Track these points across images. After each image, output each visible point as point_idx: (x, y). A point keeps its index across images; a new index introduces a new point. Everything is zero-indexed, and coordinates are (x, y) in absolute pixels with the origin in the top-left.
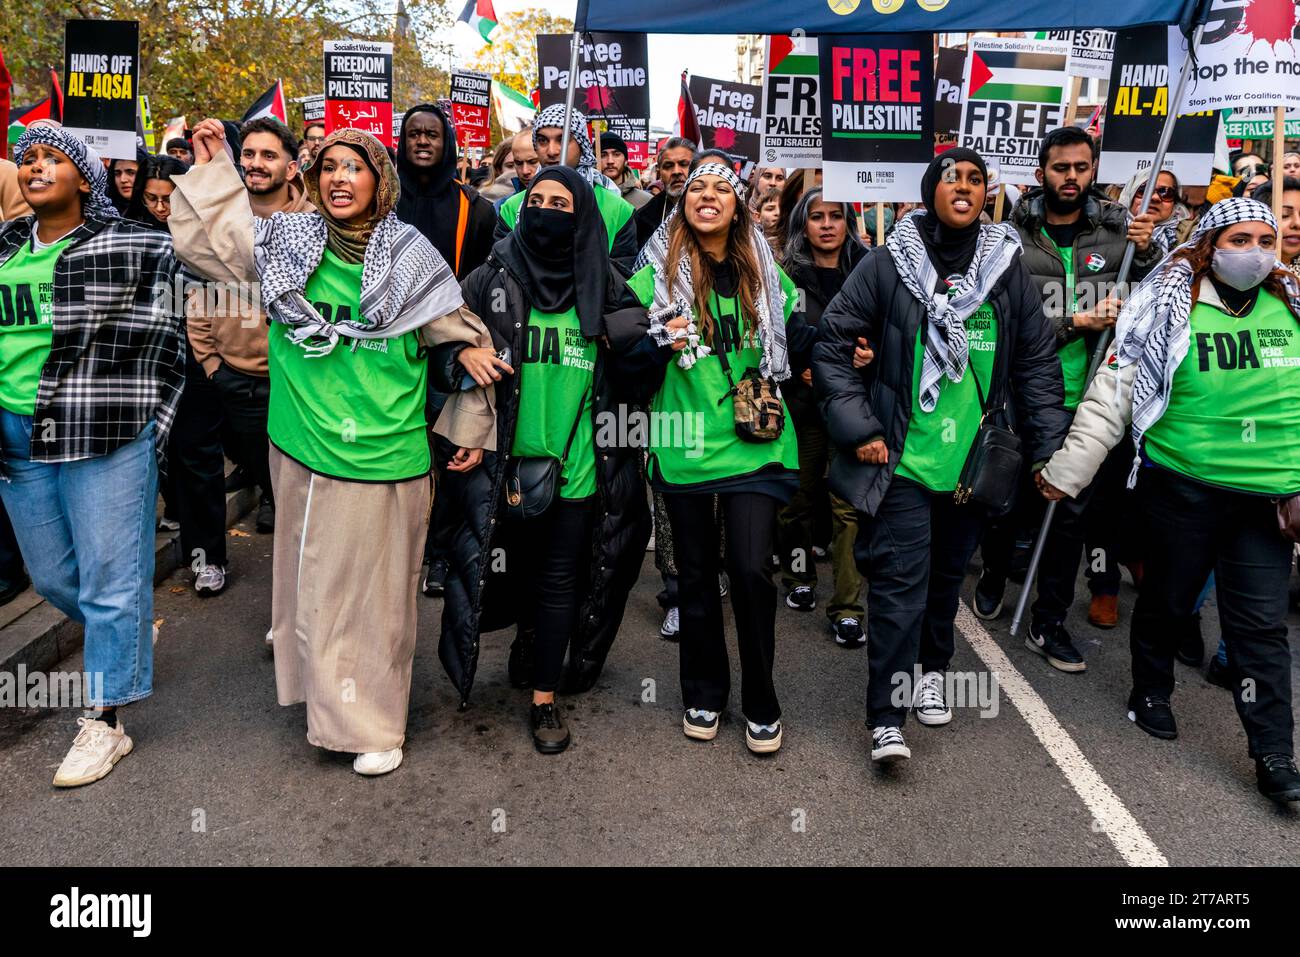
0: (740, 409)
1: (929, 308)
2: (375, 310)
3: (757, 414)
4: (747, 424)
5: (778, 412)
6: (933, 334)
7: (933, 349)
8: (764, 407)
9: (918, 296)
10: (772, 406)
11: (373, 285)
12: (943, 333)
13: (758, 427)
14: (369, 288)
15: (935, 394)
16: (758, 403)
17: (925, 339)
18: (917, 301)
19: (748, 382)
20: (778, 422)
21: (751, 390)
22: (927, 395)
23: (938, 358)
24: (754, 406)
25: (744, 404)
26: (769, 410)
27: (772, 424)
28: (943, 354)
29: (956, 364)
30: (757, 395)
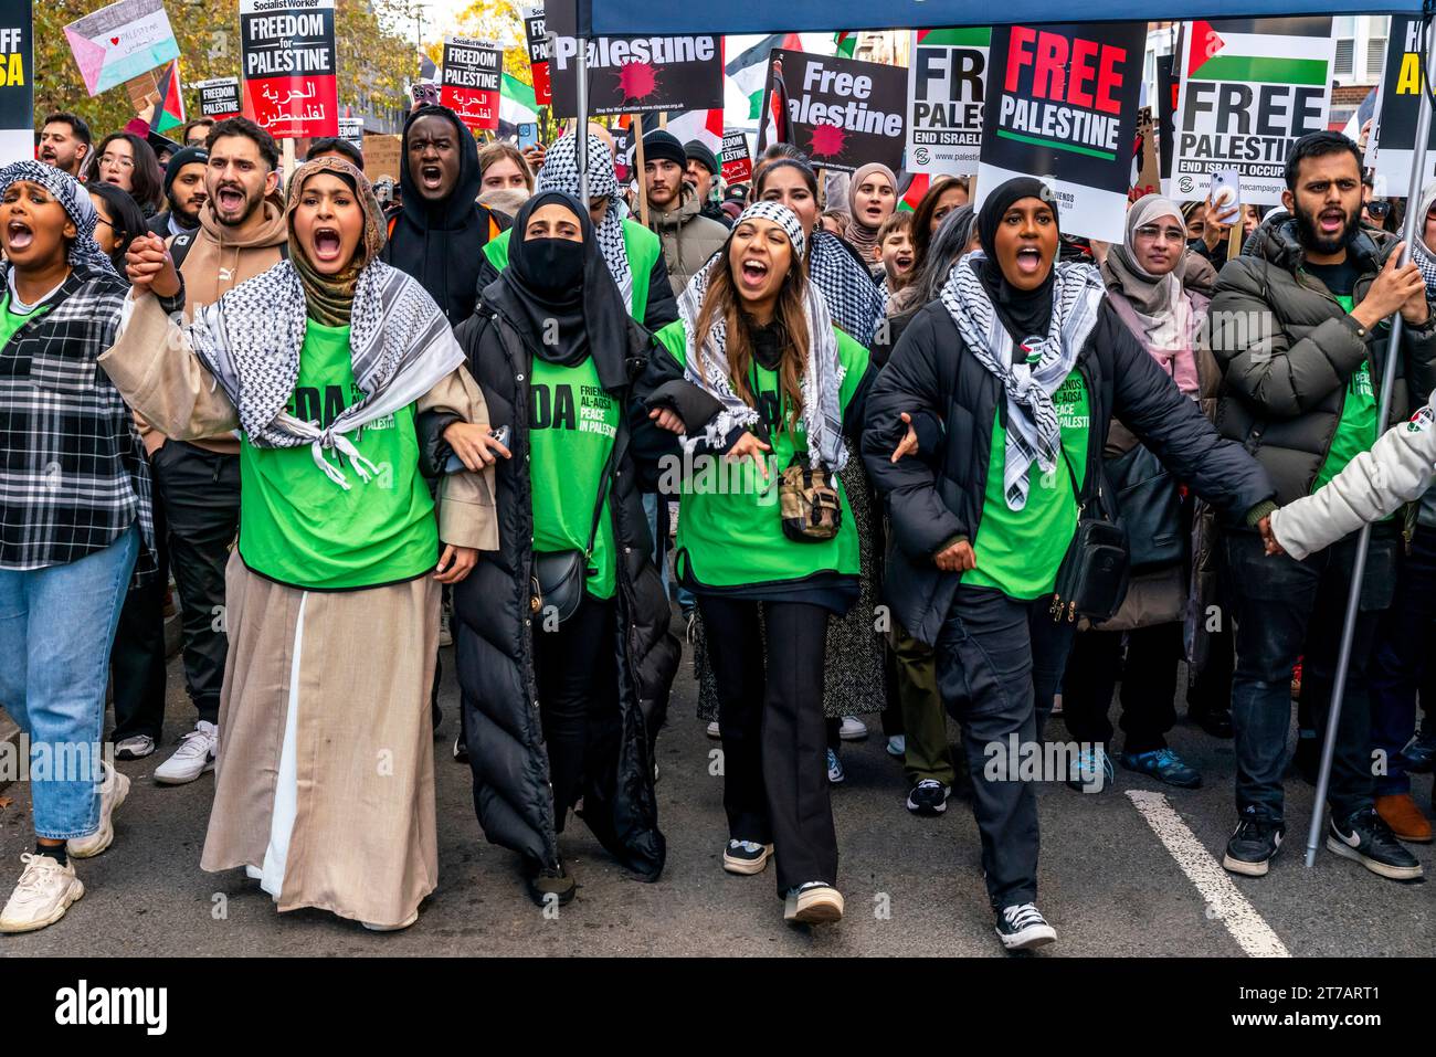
0: (787, 502)
1: (1008, 383)
2: (370, 376)
3: (808, 507)
4: (796, 520)
5: (833, 505)
6: (1014, 414)
7: (1016, 432)
8: (816, 499)
9: (993, 368)
10: (827, 498)
11: (363, 347)
12: (1027, 412)
13: (809, 523)
14: (361, 349)
15: (1024, 488)
16: (809, 494)
17: (1005, 422)
18: (992, 374)
19: (797, 469)
20: (834, 517)
21: (800, 479)
22: (1015, 488)
23: (1023, 443)
24: (805, 498)
25: (792, 496)
26: (822, 503)
27: (826, 520)
28: (1030, 439)
29: (1048, 452)
30: (808, 484)
